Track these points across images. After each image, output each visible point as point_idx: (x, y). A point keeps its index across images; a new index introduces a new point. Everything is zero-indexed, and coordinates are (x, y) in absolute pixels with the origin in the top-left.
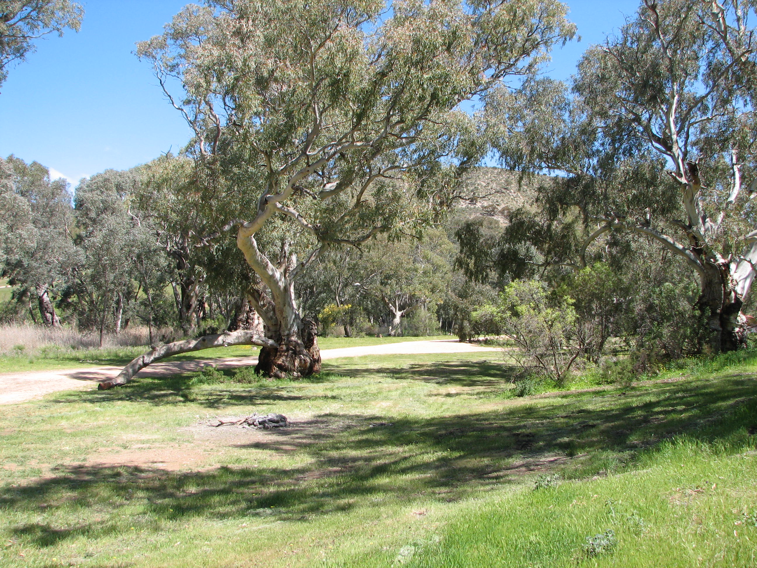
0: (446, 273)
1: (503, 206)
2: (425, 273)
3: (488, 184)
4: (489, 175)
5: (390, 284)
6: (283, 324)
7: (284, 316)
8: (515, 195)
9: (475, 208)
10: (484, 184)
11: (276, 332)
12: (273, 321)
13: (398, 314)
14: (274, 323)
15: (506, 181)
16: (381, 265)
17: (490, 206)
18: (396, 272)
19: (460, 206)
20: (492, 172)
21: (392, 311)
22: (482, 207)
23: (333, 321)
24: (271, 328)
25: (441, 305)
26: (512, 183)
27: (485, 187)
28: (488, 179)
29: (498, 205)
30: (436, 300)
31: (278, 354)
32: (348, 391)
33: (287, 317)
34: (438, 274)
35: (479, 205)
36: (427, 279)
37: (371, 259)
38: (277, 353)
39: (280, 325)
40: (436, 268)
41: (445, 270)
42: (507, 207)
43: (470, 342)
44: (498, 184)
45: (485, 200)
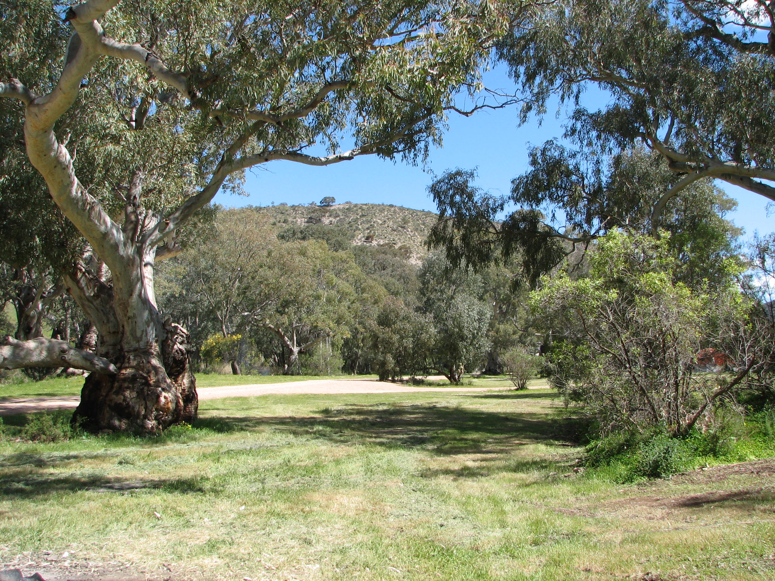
0: (353, 302)
1: (399, 245)
2: (329, 301)
3: (385, 221)
4: (386, 213)
5: (286, 313)
6: (127, 329)
7: (130, 314)
8: (412, 234)
9: (371, 246)
10: (380, 222)
11: (114, 345)
12: (111, 325)
13: (296, 350)
14: (112, 330)
15: (403, 219)
16: (277, 289)
17: (387, 244)
18: (296, 297)
19: (355, 244)
20: (389, 210)
21: (288, 346)
22: (378, 245)
23: (218, 356)
24: (107, 339)
25: (347, 338)
26: (409, 222)
27: (381, 224)
28: (384, 217)
29: (395, 244)
30: (342, 334)
31: (116, 384)
32: (251, 461)
33: (135, 316)
34: (346, 303)
35: (374, 243)
36: (331, 308)
37: (267, 280)
38: (113, 383)
39: (123, 333)
40: (343, 295)
41: (352, 298)
42: (404, 245)
43: (393, 381)
44: (394, 222)
45: (382, 239)
